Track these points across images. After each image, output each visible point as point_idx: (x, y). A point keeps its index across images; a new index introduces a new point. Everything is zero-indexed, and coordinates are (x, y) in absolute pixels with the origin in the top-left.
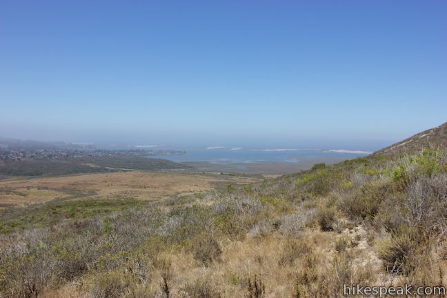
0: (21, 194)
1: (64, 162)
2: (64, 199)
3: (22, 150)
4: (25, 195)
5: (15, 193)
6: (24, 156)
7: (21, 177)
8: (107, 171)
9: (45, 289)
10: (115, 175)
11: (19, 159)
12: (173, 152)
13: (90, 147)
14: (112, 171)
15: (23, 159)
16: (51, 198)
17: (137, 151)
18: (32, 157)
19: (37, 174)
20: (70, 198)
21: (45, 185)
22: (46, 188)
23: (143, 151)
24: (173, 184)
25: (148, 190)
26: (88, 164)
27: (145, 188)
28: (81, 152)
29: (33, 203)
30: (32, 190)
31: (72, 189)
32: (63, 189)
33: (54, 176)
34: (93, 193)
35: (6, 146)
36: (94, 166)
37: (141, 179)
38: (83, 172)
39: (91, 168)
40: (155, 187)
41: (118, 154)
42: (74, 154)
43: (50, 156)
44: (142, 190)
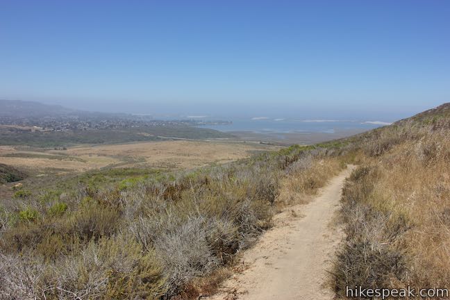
0: (82, 160)
1: (123, 131)
3: (89, 120)
4: (85, 161)
5: (77, 159)
6: (90, 126)
7: (87, 145)
8: (159, 139)
10: (164, 144)
12: (220, 122)
13: (148, 117)
14: (164, 140)
15: (89, 129)
16: (106, 164)
17: (188, 121)
18: (96, 126)
19: (100, 142)
21: (103, 152)
22: (105, 155)
23: (194, 121)
24: (214, 152)
25: (191, 157)
26: (143, 133)
27: (189, 155)
28: (139, 122)
29: (90, 168)
30: (93, 157)
31: (126, 157)
32: (118, 156)
34: (142, 160)
35: (77, 117)
36: (148, 135)
37: (187, 147)
38: (139, 140)
39: (145, 137)
40: (198, 155)
41: (171, 124)
42: (132, 124)
43: (111, 126)
44: (185, 157)
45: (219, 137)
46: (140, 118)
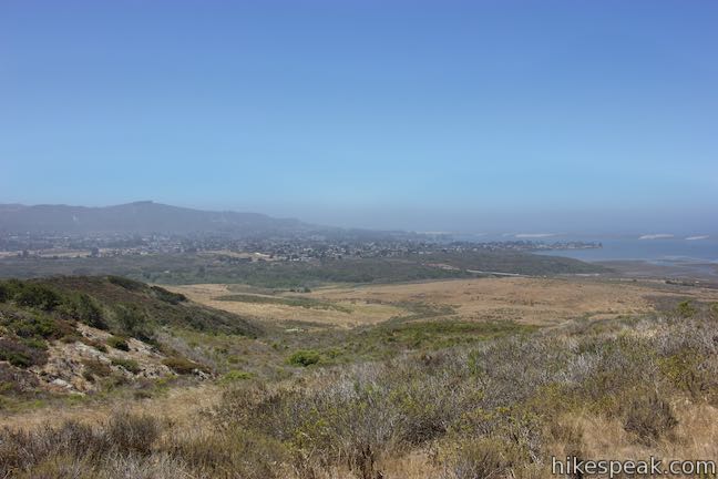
0: (343, 309)
1: (405, 261)
2: (404, 319)
3: (345, 243)
4: (348, 311)
5: (336, 307)
6: (347, 253)
7: (342, 284)
8: (470, 276)
9: (383, 455)
10: (482, 283)
11: (340, 257)
12: (579, 245)
13: (444, 237)
14: (479, 276)
15: (345, 257)
16: (386, 317)
17: (517, 243)
18: (358, 253)
19: (366, 279)
20: (414, 317)
21: (376, 297)
22: (379, 302)
23: (529, 243)
24: (581, 299)
25: (538, 308)
26: (440, 265)
27: (532, 304)
28: (430, 246)
29: (359, 323)
30: (359, 304)
31: (417, 305)
32: (403, 304)
33: (389, 282)
34: (448, 310)
35: (323, 238)
36: (450, 268)
37: (527, 289)
38: (434, 277)
39: (446, 271)
40: (549, 304)
41: (489, 248)
42: (419, 248)
43: (384, 253)
44: (527, 307)
45: (581, 271)
46: (431, 239)
